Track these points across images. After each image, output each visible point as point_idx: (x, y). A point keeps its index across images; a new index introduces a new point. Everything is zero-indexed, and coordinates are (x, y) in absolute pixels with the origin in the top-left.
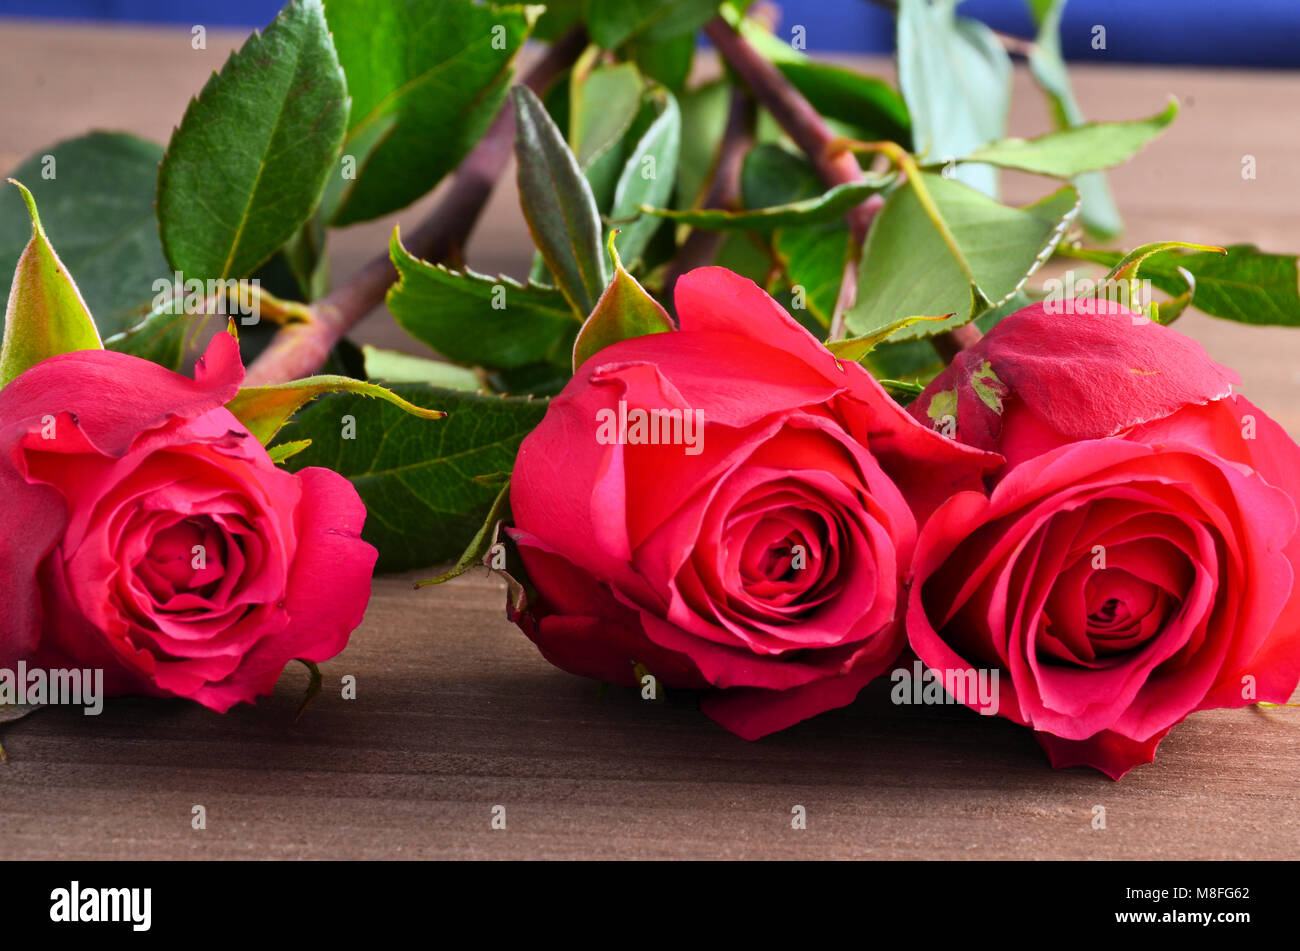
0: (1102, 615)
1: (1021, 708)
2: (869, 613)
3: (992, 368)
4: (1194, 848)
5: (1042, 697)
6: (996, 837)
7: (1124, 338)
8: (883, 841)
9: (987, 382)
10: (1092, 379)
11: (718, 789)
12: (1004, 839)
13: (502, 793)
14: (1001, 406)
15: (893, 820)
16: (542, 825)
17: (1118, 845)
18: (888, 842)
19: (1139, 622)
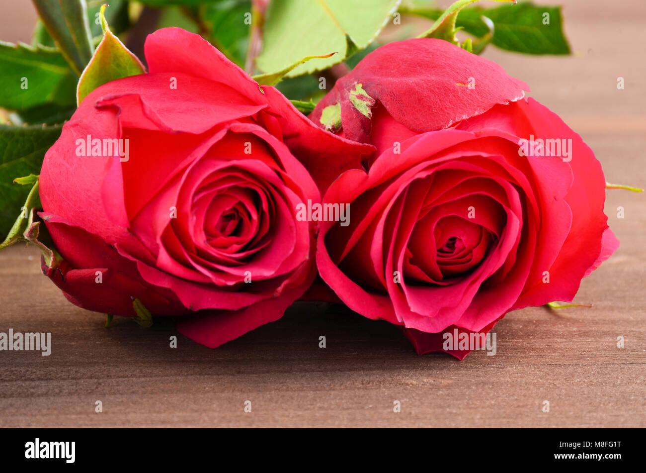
0: (446, 249)
1: (396, 313)
2: (292, 254)
3: (363, 88)
4: (516, 400)
5: (410, 305)
6: (384, 400)
7: (450, 62)
8: (309, 406)
9: (361, 97)
10: (431, 91)
11: (194, 380)
12: (390, 401)
13: (48, 391)
14: (371, 113)
15: (315, 393)
16: (79, 409)
17: (465, 401)
18: (312, 407)
19: (472, 252)
